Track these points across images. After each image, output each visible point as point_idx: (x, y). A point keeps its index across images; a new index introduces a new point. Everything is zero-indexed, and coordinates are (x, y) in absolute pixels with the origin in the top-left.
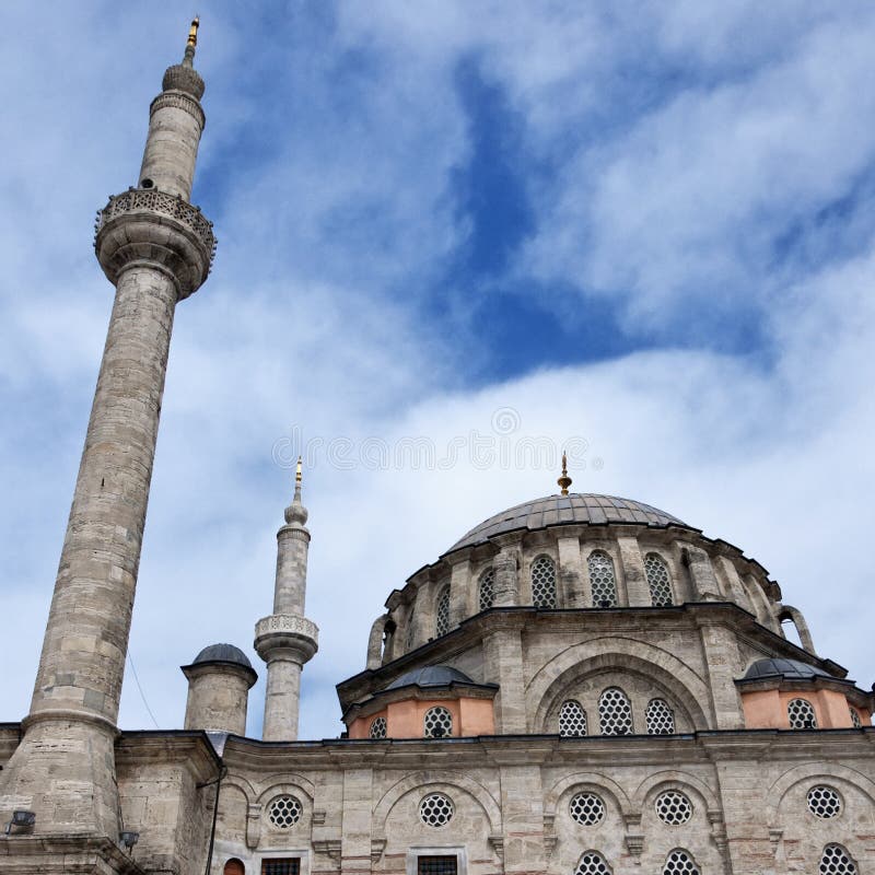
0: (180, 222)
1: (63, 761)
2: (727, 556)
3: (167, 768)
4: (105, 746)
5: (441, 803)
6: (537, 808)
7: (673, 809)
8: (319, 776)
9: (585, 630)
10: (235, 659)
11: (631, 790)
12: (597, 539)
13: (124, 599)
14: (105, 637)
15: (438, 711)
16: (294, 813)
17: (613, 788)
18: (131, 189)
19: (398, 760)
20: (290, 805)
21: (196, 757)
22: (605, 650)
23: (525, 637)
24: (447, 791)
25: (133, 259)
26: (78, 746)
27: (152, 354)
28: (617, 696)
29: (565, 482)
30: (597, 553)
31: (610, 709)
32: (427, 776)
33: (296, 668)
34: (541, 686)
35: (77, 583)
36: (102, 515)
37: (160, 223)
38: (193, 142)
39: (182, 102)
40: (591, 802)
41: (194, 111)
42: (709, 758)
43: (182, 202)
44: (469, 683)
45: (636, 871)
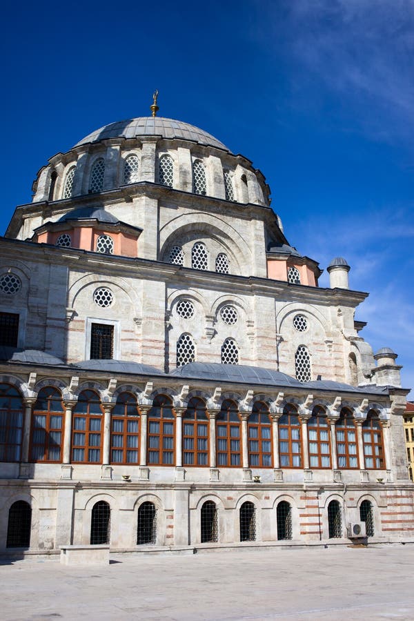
6: (162, 304)
7: (229, 316)
9: (192, 206)
11: (211, 302)
12: (199, 153)
15: (105, 237)
19: (86, 264)
22: (201, 220)
28: (202, 248)
30: (197, 161)
31: (197, 255)
32: (100, 277)
40: (188, 306)
45: (208, 347)
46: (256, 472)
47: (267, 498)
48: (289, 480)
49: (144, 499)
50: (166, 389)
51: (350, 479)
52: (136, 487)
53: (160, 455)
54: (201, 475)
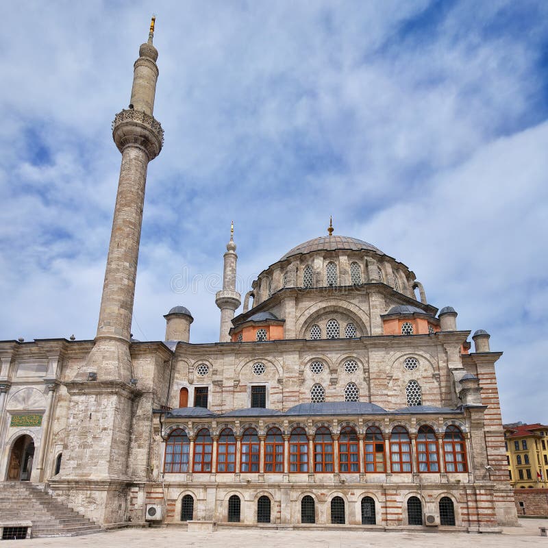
0: (146, 124)
1: (107, 354)
2: (388, 262)
3: (150, 355)
4: (124, 348)
5: (261, 366)
6: (296, 367)
7: (351, 367)
8: (216, 356)
9: (321, 296)
10: (183, 312)
11: (334, 360)
12: (331, 257)
13: (130, 291)
14: (122, 307)
15: (262, 330)
16: (206, 370)
17: (327, 360)
18: (124, 110)
19: (244, 350)
20: (205, 367)
21: (160, 351)
22: (329, 304)
23: (297, 300)
24: (263, 361)
25: (127, 143)
26: (113, 349)
27: (136, 187)
28: (334, 323)
29: (331, 230)
30: (331, 263)
31: (331, 328)
32: (256, 356)
33: (232, 311)
34: (303, 320)
35: (110, 286)
36: (118, 258)
37: (136, 126)
38: (152, 82)
39: (147, 63)
40: (319, 365)
41: (152, 67)
42: (365, 347)
43: (145, 115)
44: (277, 320)
45: (334, 391)
46: (344, 476)
47: (353, 494)
48: (372, 481)
49: (262, 494)
50: (275, 424)
51: (429, 480)
52: (256, 487)
53: (273, 466)
54: (302, 478)
